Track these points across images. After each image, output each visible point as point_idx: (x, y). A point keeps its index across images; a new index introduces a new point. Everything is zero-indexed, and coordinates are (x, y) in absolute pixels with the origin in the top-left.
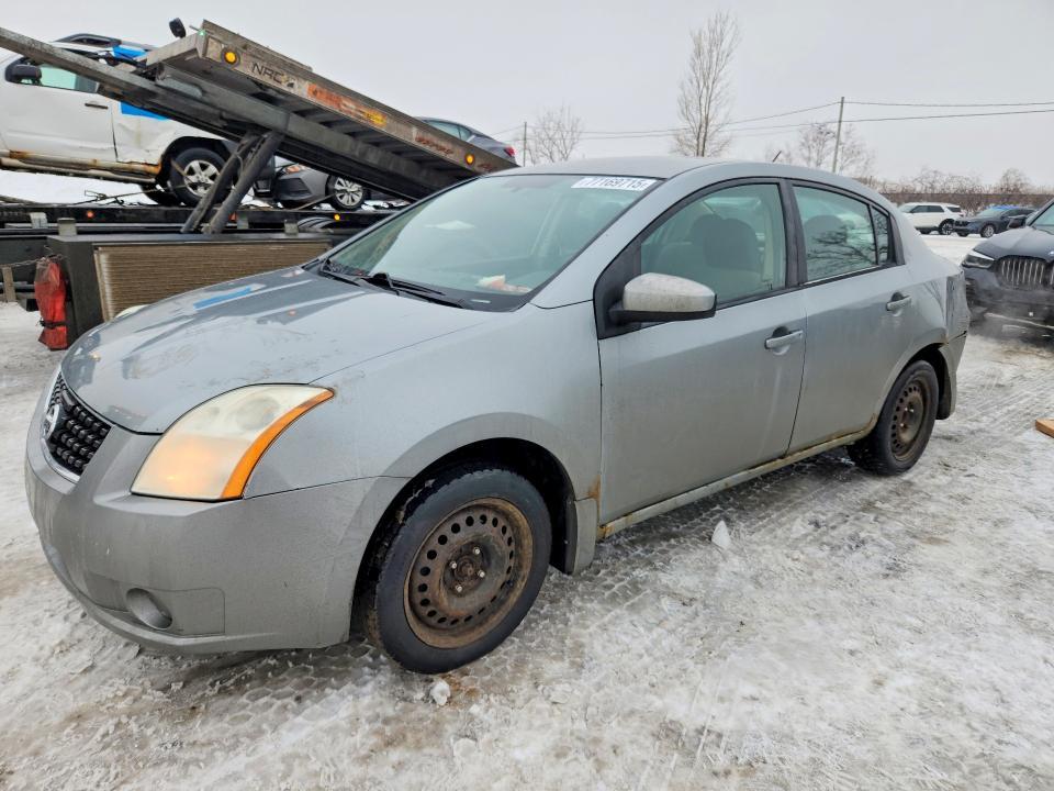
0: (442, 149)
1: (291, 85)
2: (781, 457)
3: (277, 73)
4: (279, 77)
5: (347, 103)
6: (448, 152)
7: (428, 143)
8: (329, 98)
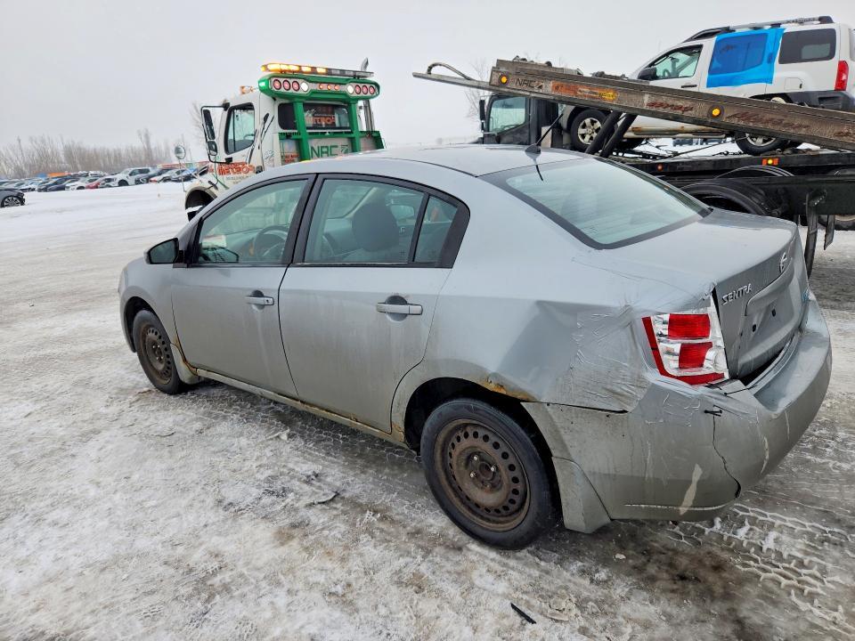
0: (680, 108)
1: (540, 87)
2: (302, 402)
3: (531, 81)
4: (532, 84)
5: (582, 89)
6: (686, 109)
7: (661, 105)
8: (568, 89)
